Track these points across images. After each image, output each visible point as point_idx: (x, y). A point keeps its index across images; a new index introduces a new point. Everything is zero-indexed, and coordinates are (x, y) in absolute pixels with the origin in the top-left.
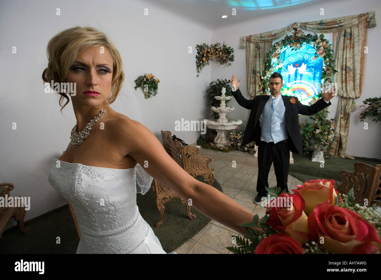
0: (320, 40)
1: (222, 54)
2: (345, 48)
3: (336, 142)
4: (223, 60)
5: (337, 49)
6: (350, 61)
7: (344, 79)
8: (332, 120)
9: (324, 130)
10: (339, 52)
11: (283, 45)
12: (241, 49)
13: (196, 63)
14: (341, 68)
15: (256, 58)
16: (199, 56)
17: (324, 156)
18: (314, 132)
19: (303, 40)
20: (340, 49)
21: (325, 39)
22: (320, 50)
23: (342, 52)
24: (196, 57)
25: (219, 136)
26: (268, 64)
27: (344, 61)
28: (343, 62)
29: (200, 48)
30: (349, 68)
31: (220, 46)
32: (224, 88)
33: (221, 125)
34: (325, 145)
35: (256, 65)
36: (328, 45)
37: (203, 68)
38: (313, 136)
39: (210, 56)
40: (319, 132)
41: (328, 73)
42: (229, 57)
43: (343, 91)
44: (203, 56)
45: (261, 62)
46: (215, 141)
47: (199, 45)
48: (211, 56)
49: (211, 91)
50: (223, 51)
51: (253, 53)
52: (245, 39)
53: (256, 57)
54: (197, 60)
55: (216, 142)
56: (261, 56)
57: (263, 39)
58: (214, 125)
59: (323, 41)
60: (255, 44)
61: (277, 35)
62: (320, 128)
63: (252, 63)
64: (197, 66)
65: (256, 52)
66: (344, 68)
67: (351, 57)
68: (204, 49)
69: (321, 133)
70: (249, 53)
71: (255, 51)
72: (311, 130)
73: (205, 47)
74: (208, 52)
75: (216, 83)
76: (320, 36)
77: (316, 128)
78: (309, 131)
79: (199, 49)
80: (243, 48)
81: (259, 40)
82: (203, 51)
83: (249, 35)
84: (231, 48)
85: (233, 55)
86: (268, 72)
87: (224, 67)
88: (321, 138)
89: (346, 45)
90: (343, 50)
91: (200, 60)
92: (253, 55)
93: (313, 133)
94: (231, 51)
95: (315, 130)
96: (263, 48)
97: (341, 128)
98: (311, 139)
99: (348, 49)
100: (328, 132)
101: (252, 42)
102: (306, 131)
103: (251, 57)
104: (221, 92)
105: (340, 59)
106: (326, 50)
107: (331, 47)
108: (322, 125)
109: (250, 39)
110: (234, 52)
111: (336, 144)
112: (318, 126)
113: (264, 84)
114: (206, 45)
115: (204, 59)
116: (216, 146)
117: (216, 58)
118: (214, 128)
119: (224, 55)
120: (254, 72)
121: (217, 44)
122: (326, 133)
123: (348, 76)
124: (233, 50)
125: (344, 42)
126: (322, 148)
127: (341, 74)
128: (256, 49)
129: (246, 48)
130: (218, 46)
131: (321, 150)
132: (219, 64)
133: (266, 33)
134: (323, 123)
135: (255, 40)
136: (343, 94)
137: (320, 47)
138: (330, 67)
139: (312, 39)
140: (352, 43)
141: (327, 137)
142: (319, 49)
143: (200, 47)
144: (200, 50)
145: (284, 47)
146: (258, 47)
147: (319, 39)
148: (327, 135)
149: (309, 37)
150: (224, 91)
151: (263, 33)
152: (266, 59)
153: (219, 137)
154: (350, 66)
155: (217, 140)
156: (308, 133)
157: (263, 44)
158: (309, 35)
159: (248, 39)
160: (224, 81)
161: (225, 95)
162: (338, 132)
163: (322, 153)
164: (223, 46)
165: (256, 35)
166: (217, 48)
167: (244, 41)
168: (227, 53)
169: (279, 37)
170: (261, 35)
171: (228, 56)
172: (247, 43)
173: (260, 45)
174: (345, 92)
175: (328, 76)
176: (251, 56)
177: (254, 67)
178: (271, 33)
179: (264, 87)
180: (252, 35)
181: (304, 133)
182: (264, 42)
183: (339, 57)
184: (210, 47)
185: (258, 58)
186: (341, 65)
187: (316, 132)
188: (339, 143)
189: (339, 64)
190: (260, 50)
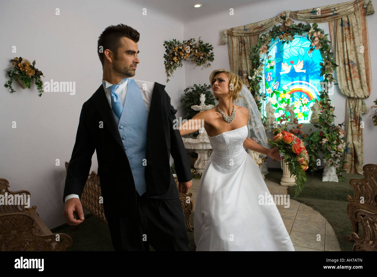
0: (314, 30)
1: (198, 52)
2: (345, 40)
3: (350, 155)
4: (200, 60)
5: (336, 41)
6: (352, 54)
7: (348, 75)
8: (340, 125)
9: (332, 139)
10: (339, 43)
11: (271, 37)
12: (221, 45)
13: (165, 64)
14: (343, 62)
15: (242, 55)
16: (168, 55)
17: (337, 173)
18: (320, 142)
19: (294, 31)
20: (338, 40)
21: (319, 29)
22: (315, 41)
23: (341, 43)
24: (164, 57)
25: (200, 158)
26: (256, 61)
27: (346, 54)
28: (344, 56)
29: (170, 46)
30: (352, 62)
31: (194, 43)
32: (202, 94)
33: (201, 143)
34: (335, 158)
35: (241, 64)
36: (324, 35)
37: (174, 70)
38: (319, 147)
39: (183, 54)
40: (326, 142)
41: (327, 67)
42: (208, 55)
43: (349, 91)
44: (174, 55)
45: (247, 60)
46: (195, 166)
47: (168, 42)
48: (184, 56)
49: (186, 100)
50: (200, 49)
51: (237, 49)
52: (225, 33)
53: (240, 54)
54: (166, 61)
55: (197, 167)
56: (247, 53)
57: (248, 32)
58: (192, 144)
59: (318, 31)
60: (238, 39)
61: (264, 27)
62: (327, 137)
63: (237, 62)
64: (166, 68)
65: (241, 49)
66: (347, 62)
67: (352, 50)
68: (175, 47)
69: (328, 143)
70: (233, 50)
71: (239, 47)
72: (317, 140)
73: (176, 43)
74: (179, 50)
75: (192, 90)
76: (313, 25)
77: (322, 136)
78: (314, 141)
79: (168, 46)
80: (224, 44)
81: (242, 34)
82: (173, 48)
83: (231, 28)
84: (209, 45)
85: (212, 53)
86: (257, 71)
87: (202, 69)
88: (330, 149)
89: (345, 35)
90: (343, 42)
91: (170, 61)
92: (237, 52)
93: (319, 144)
94: (210, 48)
95: (321, 140)
96: (249, 42)
97: (353, 136)
98: (318, 152)
99: (347, 39)
100: (337, 141)
101: (234, 36)
102: (310, 141)
103: (234, 55)
104: (199, 100)
105: (341, 52)
106: (322, 41)
107: (327, 38)
108: (328, 132)
109: (232, 32)
110: (213, 49)
111: (351, 158)
112: (325, 135)
113: (253, 86)
114: (177, 41)
115: (175, 59)
116: (198, 173)
117: (190, 57)
118: (193, 148)
119: (201, 54)
120: (240, 73)
121: (191, 39)
122: (335, 142)
123: (352, 71)
124: (212, 47)
125: (342, 32)
126: (332, 162)
127: (344, 70)
128: (240, 45)
129: (228, 43)
130: (193, 43)
131: (332, 165)
132: (195, 65)
133: (251, 25)
134: (329, 130)
135: (239, 33)
136: (349, 94)
137: (315, 37)
138: (329, 61)
139: (304, 29)
140: (351, 33)
141: (337, 147)
142: (313, 40)
143: (169, 44)
144: (170, 48)
145: (273, 39)
146: (243, 42)
147: (312, 29)
148: (336, 144)
149: (300, 27)
150: (203, 98)
151: (247, 25)
152: (253, 54)
153: (200, 160)
154: (353, 59)
155: (198, 164)
156: (313, 144)
157: (248, 38)
158: (300, 25)
159: (229, 32)
160: (202, 86)
161: (205, 104)
162: (351, 142)
163: (333, 169)
164: (199, 42)
165: (239, 27)
166: (191, 45)
167: (224, 35)
168: (204, 51)
169: (267, 29)
170: (245, 27)
171: (206, 55)
172: (228, 37)
173: (244, 40)
174: (351, 91)
175: (327, 71)
176: (235, 53)
177: (239, 66)
178: (257, 24)
179: (253, 90)
180: (234, 28)
181: (308, 145)
182: (250, 36)
183: (339, 50)
184: (182, 44)
185: (243, 55)
186: (343, 59)
187: (323, 141)
188: (353, 155)
189: (340, 58)
190: (246, 46)
